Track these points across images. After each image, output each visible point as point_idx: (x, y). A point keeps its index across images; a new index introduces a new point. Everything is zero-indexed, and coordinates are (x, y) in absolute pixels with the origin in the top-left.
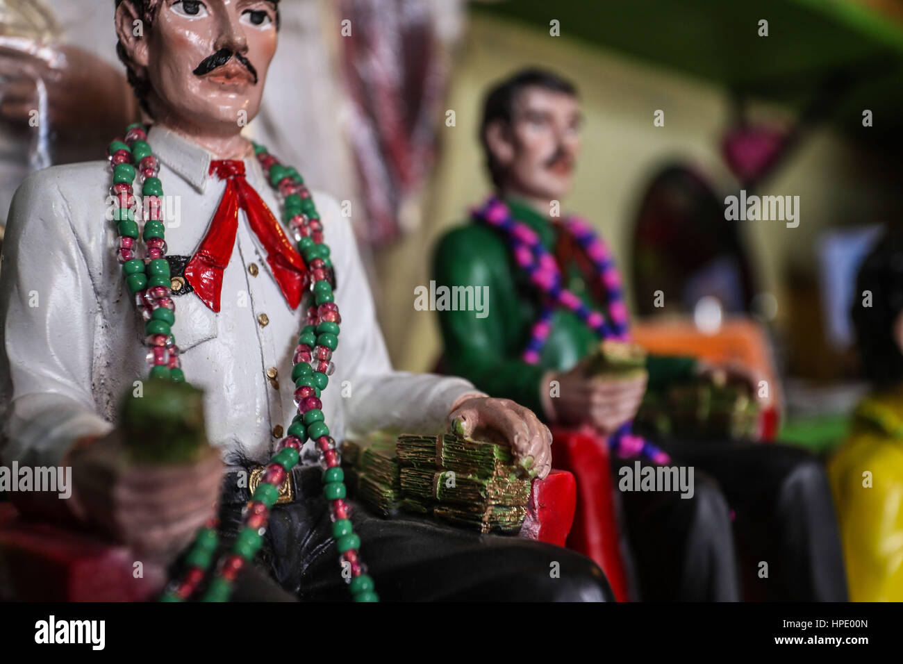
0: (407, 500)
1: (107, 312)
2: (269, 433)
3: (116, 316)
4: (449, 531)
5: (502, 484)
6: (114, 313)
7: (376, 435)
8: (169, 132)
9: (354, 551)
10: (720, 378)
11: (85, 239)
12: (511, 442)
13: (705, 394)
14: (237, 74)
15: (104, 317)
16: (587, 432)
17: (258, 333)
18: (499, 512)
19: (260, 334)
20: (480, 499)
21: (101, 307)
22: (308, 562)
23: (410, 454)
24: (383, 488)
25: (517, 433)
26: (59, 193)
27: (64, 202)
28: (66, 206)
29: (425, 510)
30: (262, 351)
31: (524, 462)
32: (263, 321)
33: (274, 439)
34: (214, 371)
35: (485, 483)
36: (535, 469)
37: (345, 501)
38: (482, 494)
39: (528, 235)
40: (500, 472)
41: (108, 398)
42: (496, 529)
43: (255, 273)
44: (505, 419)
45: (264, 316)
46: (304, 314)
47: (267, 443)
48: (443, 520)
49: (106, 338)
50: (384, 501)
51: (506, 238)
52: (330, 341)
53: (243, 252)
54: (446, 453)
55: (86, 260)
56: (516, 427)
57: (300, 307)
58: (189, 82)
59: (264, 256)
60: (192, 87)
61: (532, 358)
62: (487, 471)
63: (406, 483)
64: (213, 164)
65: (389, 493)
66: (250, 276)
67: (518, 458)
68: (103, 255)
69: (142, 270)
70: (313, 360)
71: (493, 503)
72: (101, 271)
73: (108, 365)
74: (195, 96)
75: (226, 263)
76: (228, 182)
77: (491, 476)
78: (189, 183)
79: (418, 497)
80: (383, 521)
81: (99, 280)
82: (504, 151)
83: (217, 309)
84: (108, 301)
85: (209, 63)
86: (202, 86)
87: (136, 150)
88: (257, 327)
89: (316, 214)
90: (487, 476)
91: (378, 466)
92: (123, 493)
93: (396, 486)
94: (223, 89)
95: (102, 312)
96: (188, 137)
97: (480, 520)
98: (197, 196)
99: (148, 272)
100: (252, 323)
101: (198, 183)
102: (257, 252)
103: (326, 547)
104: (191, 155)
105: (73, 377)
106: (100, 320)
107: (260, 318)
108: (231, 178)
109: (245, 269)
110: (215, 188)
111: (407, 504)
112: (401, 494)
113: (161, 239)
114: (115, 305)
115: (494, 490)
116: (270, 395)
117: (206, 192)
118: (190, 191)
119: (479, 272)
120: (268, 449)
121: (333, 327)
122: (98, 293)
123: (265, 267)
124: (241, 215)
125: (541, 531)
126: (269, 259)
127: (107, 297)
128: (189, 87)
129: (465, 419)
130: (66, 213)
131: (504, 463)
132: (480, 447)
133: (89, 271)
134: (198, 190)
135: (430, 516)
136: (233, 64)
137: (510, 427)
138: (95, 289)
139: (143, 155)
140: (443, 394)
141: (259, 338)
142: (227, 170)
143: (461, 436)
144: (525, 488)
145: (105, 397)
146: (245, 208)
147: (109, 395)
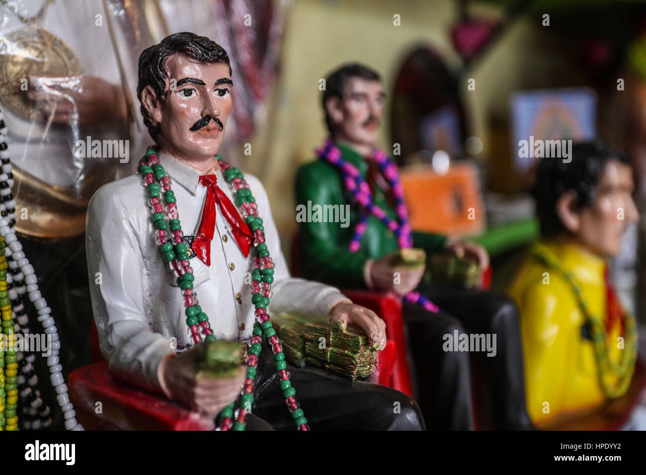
0: (309, 358)
1: (149, 267)
2: (237, 328)
3: (155, 270)
4: (335, 378)
5: (362, 355)
6: (153, 268)
7: (284, 315)
8: (173, 158)
9: (293, 396)
10: (460, 253)
11: (137, 230)
12: (369, 336)
13: (452, 263)
14: (214, 129)
15: (147, 270)
16: (390, 296)
17: (229, 274)
18: (361, 369)
19: (231, 275)
20: (352, 364)
21: (145, 264)
22: (258, 392)
23: (312, 336)
24: (295, 351)
25: (372, 332)
26: (121, 204)
27: (124, 210)
28: (126, 212)
29: (320, 365)
30: (232, 284)
31: (375, 346)
32: (232, 267)
33: (240, 331)
34: (209, 298)
35: (355, 356)
36: (379, 348)
37: (287, 370)
38: (354, 362)
39: (353, 171)
40: (362, 350)
41: (151, 312)
42: (360, 378)
43: (226, 240)
44: (365, 323)
45: (232, 264)
46: (251, 259)
47: (237, 333)
48: (331, 371)
49: (149, 281)
50: (297, 358)
51: (340, 172)
52: (270, 279)
53: (219, 229)
54: (333, 338)
55: (138, 241)
56: (371, 329)
57: (249, 256)
58: (187, 134)
59: (230, 230)
60: (189, 137)
61: (355, 246)
62: (356, 350)
63: (309, 350)
64: (201, 178)
65: (299, 354)
66: (223, 242)
67: (373, 345)
68: (146, 237)
69: (172, 248)
70: (261, 290)
71: (359, 365)
72: (146, 246)
73: (150, 295)
74: (190, 142)
75: (212, 238)
76: (208, 188)
77: (358, 353)
78: (188, 190)
79: (316, 358)
80: (296, 369)
81: (145, 250)
82: (337, 115)
83: (208, 263)
84: (150, 262)
85: (199, 124)
86: (194, 137)
87: (158, 173)
88: (229, 271)
89: (253, 198)
90: (356, 353)
91: (291, 338)
92: (199, 391)
93: (303, 350)
94: (205, 137)
95: (146, 267)
96: (184, 162)
97: (352, 374)
98: (192, 197)
99: (175, 249)
100: (226, 269)
101: (192, 190)
102: (226, 228)
103: (268, 384)
104: (187, 174)
105: (137, 307)
106: (145, 271)
107: (230, 266)
108: (210, 185)
109: (221, 238)
110: (201, 191)
111: (308, 360)
112: (305, 355)
113: (180, 231)
114: (154, 264)
115: (359, 359)
116: (238, 308)
117: (197, 195)
118: (189, 195)
119: (324, 192)
120: (237, 336)
121: (270, 271)
122: (144, 257)
123: (231, 236)
124: (217, 207)
125: (380, 375)
126: (232, 231)
127: (149, 259)
128: (187, 137)
129: (343, 322)
130: (126, 216)
131: (364, 345)
132: (352, 337)
133: (140, 247)
134: (192, 194)
135: (323, 368)
136: (212, 124)
137: (368, 329)
138: (142, 256)
139: (162, 176)
140: (325, 298)
141: (230, 277)
142: (207, 181)
143: (341, 331)
144: (373, 356)
145: (149, 312)
146: (219, 203)
147: (151, 310)
